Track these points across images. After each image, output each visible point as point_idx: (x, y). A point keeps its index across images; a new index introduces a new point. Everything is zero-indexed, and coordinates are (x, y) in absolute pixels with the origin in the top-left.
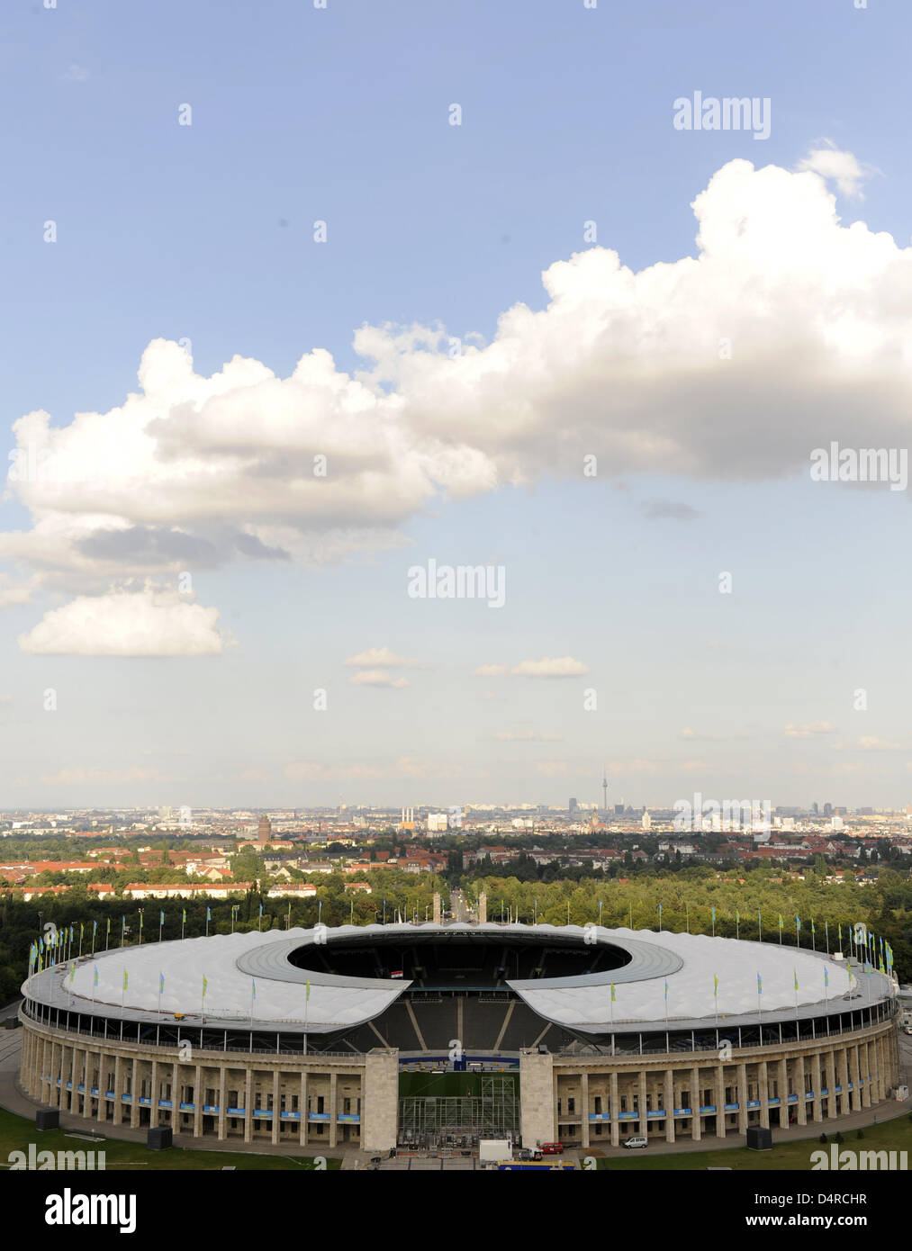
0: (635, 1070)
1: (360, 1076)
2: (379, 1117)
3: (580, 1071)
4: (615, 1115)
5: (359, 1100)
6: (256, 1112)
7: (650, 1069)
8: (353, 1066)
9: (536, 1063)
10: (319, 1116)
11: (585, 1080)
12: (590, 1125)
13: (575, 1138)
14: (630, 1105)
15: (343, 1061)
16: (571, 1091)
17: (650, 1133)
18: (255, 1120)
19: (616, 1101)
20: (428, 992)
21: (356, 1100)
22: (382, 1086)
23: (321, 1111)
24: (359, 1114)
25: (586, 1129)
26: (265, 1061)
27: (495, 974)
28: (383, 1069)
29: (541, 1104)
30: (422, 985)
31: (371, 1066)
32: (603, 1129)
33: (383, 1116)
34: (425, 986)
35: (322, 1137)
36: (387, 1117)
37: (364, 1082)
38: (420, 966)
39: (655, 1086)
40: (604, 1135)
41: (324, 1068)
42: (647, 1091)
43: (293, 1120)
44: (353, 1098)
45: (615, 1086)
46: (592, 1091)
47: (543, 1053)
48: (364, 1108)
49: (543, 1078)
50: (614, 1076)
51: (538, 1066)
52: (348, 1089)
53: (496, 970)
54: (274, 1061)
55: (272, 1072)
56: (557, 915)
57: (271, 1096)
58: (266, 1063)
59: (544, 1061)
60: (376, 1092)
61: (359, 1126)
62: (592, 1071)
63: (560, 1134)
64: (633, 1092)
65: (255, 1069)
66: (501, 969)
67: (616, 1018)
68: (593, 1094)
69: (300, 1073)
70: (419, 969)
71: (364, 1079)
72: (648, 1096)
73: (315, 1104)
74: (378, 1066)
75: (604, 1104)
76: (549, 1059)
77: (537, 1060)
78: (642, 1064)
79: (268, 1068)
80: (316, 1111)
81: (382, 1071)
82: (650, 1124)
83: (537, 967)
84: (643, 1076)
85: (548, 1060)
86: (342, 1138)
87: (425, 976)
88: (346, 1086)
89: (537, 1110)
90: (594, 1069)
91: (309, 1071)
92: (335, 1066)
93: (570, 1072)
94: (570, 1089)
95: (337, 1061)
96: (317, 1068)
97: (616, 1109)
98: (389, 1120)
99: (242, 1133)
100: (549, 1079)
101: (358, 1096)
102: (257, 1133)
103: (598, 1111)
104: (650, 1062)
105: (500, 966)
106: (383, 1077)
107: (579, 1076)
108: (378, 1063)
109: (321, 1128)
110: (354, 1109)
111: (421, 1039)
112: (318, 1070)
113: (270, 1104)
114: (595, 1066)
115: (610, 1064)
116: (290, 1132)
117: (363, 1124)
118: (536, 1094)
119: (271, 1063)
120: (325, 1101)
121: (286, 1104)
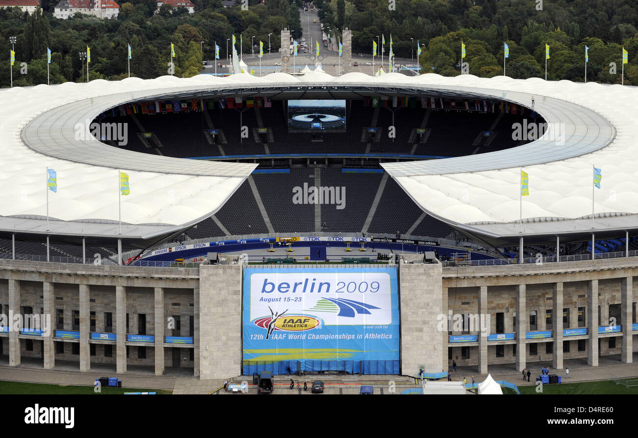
0: (550, 280)
1: (192, 290)
2: (218, 339)
3: (478, 283)
4: (522, 336)
5: (192, 319)
6: (59, 333)
7: (568, 279)
8: (184, 279)
9: (419, 274)
10: (140, 338)
11: (484, 293)
12: (489, 347)
13: (471, 362)
14: (542, 322)
15: (171, 272)
16: (467, 306)
17: (567, 354)
18: (58, 342)
19: (524, 318)
20: (276, 160)
21: (187, 318)
22: (222, 303)
23: (142, 331)
24: (192, 334)
25: (484, 351)
26: (67, 271)
27: (363, 137)
28: (223, 282)
29: (425, 323)
30: (267, 150)
31: (207, 279)
32: (505, 351)
33: (224, 338)
34: (272, 153)
35: (145, 362)
36: (228, 339)
37: (198, 297)
38: (264, 127)
39: (575, 299)
40: (508, 358)
41: (145, 280)
42: (564, 304)
43: (107, 343)
44: (184, 315)
45: (523, 300)
46: (493, 305)
47: (430, 261)
48: (198, 329)
49: (430, 292)
50: (522, 289)
51: (424, 278)
52: (178, 304)
53: (364, 131)
54: (79, 273)
55: (78, 286)
56: (444, 46)
57: (77, 312)
58: (69, 275)
59: (431, 271)
60: (213, 310)
61: (192, 350)
62: (493, 283)
63: (450, 357)
64: (545, 306)
65: (54, 281)
66: (372, 130)
67: (525, 217)
68: (494, 308)
69: (115, 287)
70: (263, 130)
71: (198, 294)
72: (565, 310)
73: (135, 322)
74: (215, 279)
75: (508, 322)
76: (438, 269)
77: (421, 271)
78: (558, 273)
79: (72, 281)
80: (136, 331)
81: (220, 285)
82: (567, 345)
83: (419, 128)
84: (560, 288)
85: (436, 271)
86: (170, 363)
87: (271, 139)
88: (175, 301)
89: (421, 330)
90: (496, 281)
91: (125, 285)
92: (161, 279)
93: (465, 284)
94: (463, 303)
95: (164, 272)
96: (135, 280)
97: (524, 326)
98: (230, 343)
99: (39, 356)
100: (439, 293)
101: (190, 314)
102: (61, 357)
103: (500, 329)
104: (569, 270)
105: (370, 126)
106: (223, 292)
107: (477, 289)
108: (216, 275)
109: (143, 352)
110: (185, 329)
111: (267, 219)
112: (138, 284)
113: (76, 323)
114: (497, 277)
115: (517, 273)
116: (102, 356)
117: (198, 347)
118: (420, 312)
119: (76, 274)
120: (148, 318)
121: (97, 322)
